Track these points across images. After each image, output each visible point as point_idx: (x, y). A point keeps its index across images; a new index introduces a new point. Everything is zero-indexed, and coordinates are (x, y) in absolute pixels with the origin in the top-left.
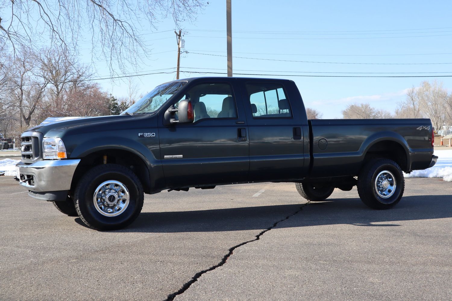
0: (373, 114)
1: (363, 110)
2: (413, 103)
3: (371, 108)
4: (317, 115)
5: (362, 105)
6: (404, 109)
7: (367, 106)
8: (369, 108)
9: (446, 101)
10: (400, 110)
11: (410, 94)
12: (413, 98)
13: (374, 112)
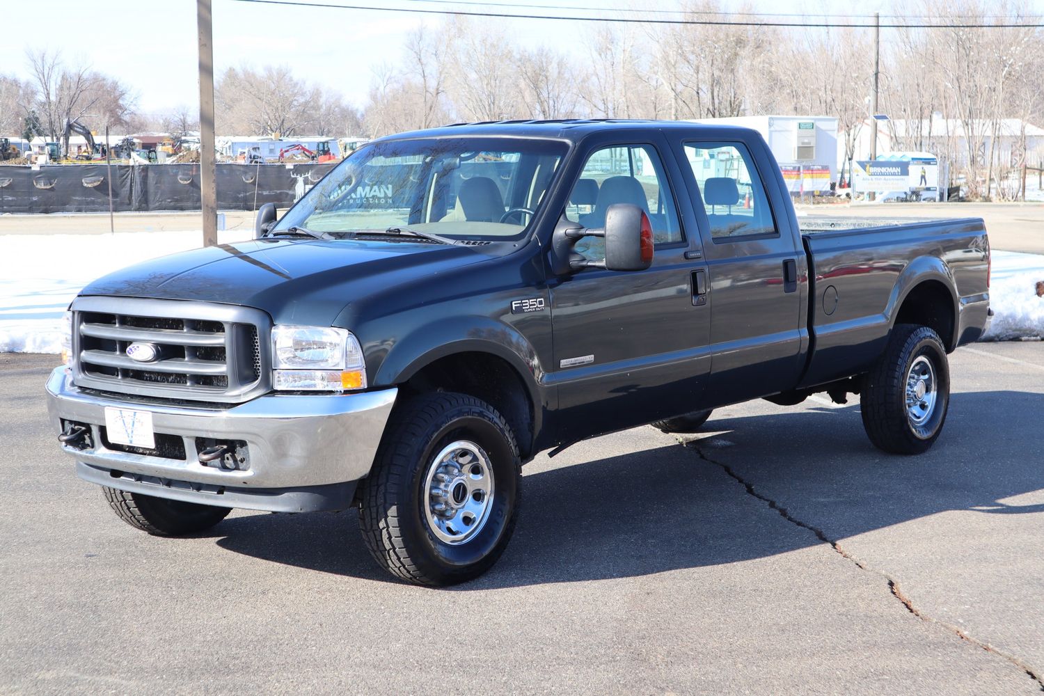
0: (302, 100)
1: (273, 87)
2: (421, 71)
3: (295, 79)
4: (122, 94)
5: (269, 70)
6: (396, 86)
7: (282, 75)
8: (291, 79)
9: (524, 69)
10: (382, 88)
11: (413, 46)
12: (422, 55)
13: (303, 94)
